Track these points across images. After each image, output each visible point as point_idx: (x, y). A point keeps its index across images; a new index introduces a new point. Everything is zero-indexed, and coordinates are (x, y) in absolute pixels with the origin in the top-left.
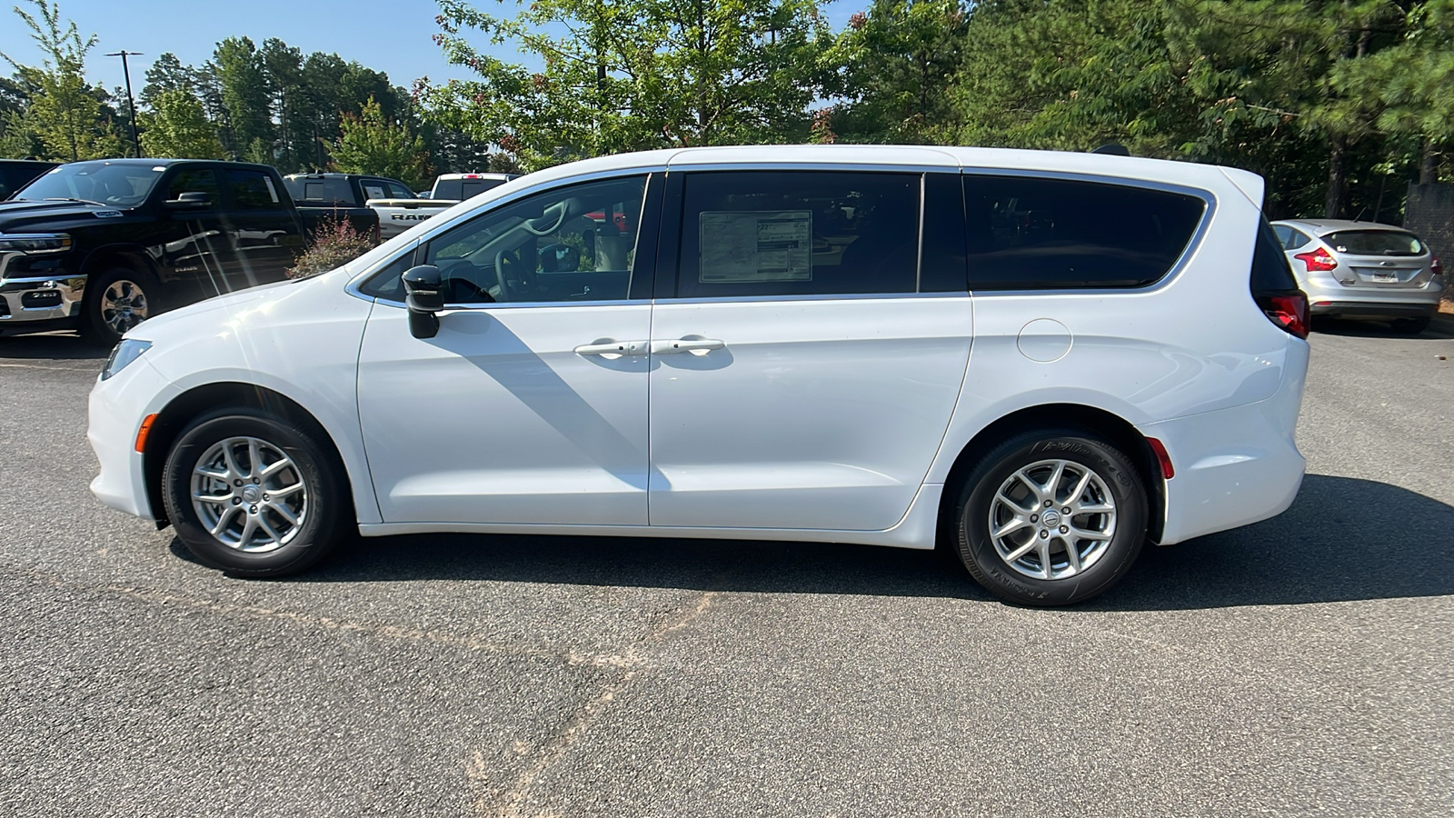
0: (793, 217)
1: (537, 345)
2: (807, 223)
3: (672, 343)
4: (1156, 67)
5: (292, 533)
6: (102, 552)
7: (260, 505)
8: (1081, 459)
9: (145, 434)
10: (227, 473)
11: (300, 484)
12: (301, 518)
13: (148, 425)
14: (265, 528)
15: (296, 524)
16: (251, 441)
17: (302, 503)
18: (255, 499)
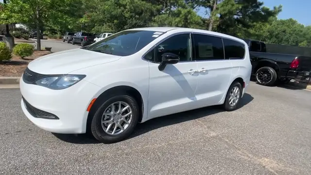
0: (210, 45)
2: (212, 46)
3: (202, 70)
4: (119, 10)
5: (126, 126)
6: (49, 150)
7: (119, 120)
8: (238, 86)
9: (91, 105)
10: (112, 113)
11: (131, 112)
12: (129, 121)
13: (93, 102)
14: (121, 127)
15: (128, 123)
16: (120, 102)
17: (129, 117)
18: (118, 119)
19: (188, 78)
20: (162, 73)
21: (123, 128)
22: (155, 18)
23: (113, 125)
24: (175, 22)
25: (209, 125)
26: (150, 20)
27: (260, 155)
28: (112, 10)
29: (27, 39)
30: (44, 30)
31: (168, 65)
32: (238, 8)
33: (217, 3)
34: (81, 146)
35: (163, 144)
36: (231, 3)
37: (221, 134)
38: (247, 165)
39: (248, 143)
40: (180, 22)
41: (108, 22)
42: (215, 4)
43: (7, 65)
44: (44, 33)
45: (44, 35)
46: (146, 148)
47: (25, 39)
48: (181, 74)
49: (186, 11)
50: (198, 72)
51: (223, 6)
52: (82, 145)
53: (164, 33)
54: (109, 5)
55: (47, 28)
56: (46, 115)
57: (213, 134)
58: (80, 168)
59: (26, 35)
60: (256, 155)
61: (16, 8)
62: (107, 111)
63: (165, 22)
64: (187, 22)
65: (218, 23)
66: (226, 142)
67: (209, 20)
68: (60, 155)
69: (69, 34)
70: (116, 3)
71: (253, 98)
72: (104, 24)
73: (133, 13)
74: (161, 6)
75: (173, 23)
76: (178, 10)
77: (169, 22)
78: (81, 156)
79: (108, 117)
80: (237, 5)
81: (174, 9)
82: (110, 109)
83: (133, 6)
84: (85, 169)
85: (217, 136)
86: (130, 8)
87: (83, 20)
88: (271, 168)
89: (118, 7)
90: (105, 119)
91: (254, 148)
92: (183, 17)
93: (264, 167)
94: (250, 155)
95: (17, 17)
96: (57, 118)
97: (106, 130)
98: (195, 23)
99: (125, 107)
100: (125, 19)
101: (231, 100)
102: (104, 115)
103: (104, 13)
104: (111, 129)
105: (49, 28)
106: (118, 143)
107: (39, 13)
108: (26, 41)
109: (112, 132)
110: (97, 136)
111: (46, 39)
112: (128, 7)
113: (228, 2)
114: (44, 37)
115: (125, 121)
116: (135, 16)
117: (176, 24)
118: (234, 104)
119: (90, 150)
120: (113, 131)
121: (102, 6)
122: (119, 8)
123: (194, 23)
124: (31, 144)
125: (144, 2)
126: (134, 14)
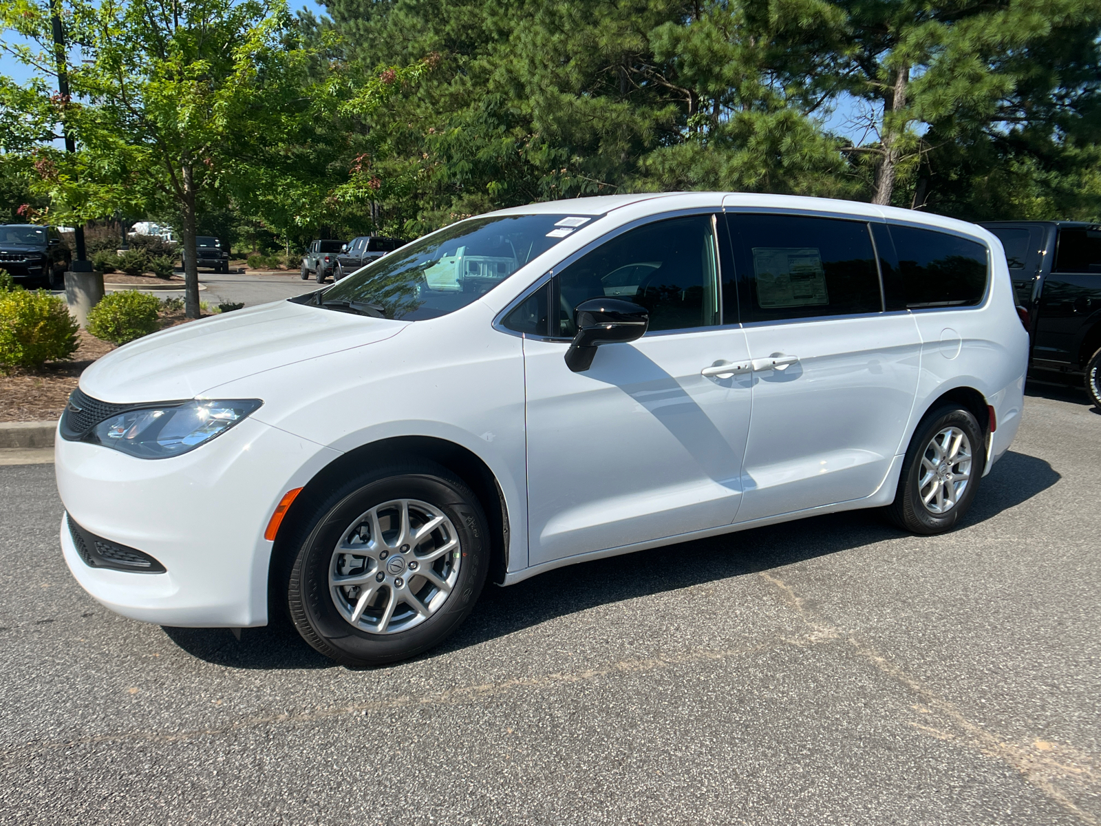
0: (808, 253)
1: (674, 370)
2: (817, 259)
3: (770, 361)
4: (507, 141)
5: (437, 600)
6: (133, 691)
7: (406, 575)
8: (961, 424)
9: (281, 515)
10: (373, 545)
11: (453, 542)
12: (451, 581)
13: (288, 503)
14: (414, 601)
15: (445, 588)
16: (405, 503)
17: (450, 564)
18: (401, 569)
19: (705, 396)
20: (583, 382)
21: (427, 606)
22: (649, 162)
23: (382, 595)
24: (732, 171)
25: (814, 593)
26: (631, 169)
27: (1019, 725)
28: (479, 142)
29: (167, 278)
30: (235, 238)
31: (605, 349)
32: (1000, 88)
33: (906, 78)
34: (256, 678)
35: (588, 674)
36: (967, 70)
37: (856, 635)
38: (943, 767)
39: (971, 671)
40: (749, 167)
41: (469, 192)
42: (900, 81)
43: (61, 376)
44: (234, 251)
45: (234, 257)
46: (514, 687)
47: (160, 276)
48: (671, 382)
49: (771, 120)
50: (750, 371)
51: (930, 86)
52: (263, 673)
53: (594, 218)
54: (468, 125)
55: (243, 229)
56: (122, 558)
57: (822, 633)
58: (227, 761)
59: (165, 260)
60: (998, 724)
61: (105, 163)
62: (351, 537)
63: (691, 175)
64: (779, 164)
65: (917, 159)
66: (875, 668)
67: (874, 150)
68: (167, 709)
69: (323, 250)
70: (491, 115)
71: (1057, 477)
72: (454, 200)
73: (561, 146)
74: (672, 108)
75: (723, 172)
76: (741, 121)
77: (707, 173)
78: (245, 716)
79: (359, 563)
80: (996, 80)
81: (727, 117)
82: (363, 530)
83: (558, 120)
84: (245, 767)
85: (842, 640)
86: (547, 129)
87: (347, 191)
88: (1054, 781)
89: (502, 128)
90: (346, 569)
91: (996, 696)
92: (763, 147)
93: (1021, 777)
94: (969, 726)
95: (109, 196)
96: (156, 567)
97: (351, 612)
98: (815, 168)
99: (427, 520)
100: (532, 174)
101: (929, 485)
102: (341, 556)
103: (450, 158)
104: (374, 610)
105: (252, 230)
106: (404, 668)
107: (190, 174)
108: (162, 283)
109: (376, 624)
110: (315, 637)
111: (241, 271)
112: (536, 125)
113: (952, 70)
114: (232, 265)
115: (434, 578)
116: (569, 158)
117: (736, 176)
118: (950, 503)
119: (287, 693)
120: (380, 617)
121: (439, 130)
122: (508, 132)
123: (806, 165)
124: (77, 668)
125: (602, 101)
126: (564, 152)
